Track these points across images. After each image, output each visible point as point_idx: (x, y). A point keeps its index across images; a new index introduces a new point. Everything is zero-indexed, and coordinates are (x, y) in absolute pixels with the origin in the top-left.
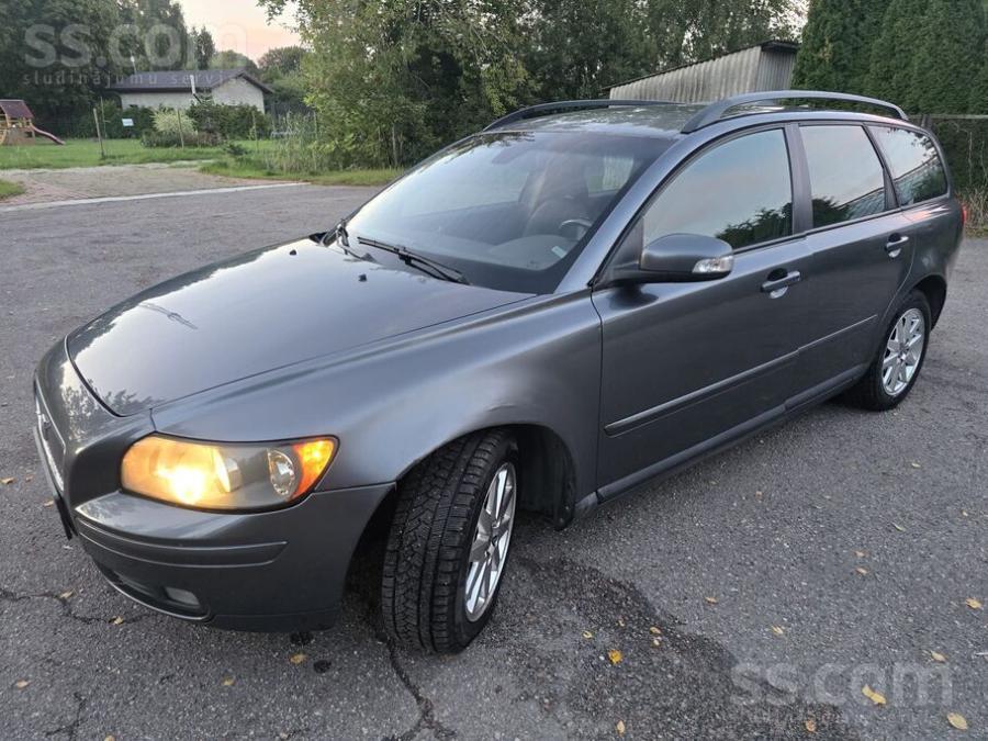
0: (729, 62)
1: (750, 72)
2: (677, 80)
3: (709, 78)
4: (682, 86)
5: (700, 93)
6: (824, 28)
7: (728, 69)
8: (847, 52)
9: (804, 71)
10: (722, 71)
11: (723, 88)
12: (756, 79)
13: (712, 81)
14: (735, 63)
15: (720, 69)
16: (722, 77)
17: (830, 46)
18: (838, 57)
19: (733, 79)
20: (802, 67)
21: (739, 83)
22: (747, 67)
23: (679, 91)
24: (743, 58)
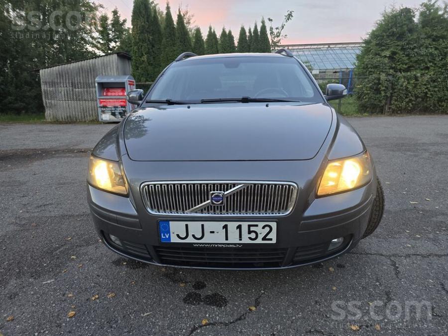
0: (103, 60)
1: (114, 64)
2: (78, 67)
3: (96, 66)
4: (82, 69)
5: (92, 73)
6: (141, 49)
7: (104, 63)
8: (152, 58)
9: (138, 65)
10: (101, 63)
11: (103, 70)
12: (118, 67)
13: (97, 67)
14: (107, 61)
15: (100, 63)
16: (102, 66)
17: (146, 56)
18: (149, 60)
19: (107, 67)
20: (136, 63)
21: (110, 69)
22: (113, 63)
23: (81, 72)
24: (109, 58)
